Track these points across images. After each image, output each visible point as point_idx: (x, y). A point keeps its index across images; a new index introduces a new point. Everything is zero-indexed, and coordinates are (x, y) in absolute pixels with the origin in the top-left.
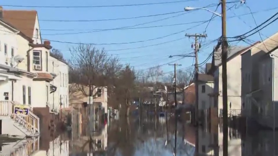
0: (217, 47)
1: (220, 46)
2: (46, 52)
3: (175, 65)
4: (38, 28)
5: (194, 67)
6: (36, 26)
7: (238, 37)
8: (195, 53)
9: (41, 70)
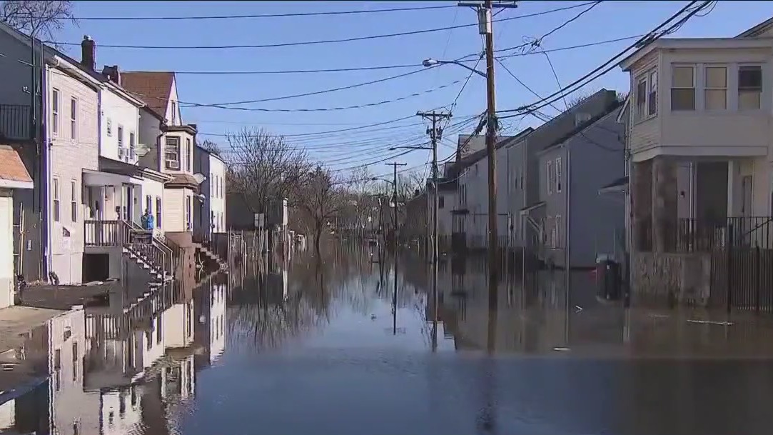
0: (479, 129)
1: (484, 127)
2: (188, 139)
3: (395, 164)
4: (176, 100)
5: (429, 166)
6: (173, 96)
7: (523, 108)
8: (434, 142)
9: (179, 169)
